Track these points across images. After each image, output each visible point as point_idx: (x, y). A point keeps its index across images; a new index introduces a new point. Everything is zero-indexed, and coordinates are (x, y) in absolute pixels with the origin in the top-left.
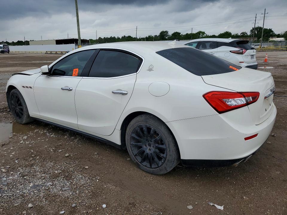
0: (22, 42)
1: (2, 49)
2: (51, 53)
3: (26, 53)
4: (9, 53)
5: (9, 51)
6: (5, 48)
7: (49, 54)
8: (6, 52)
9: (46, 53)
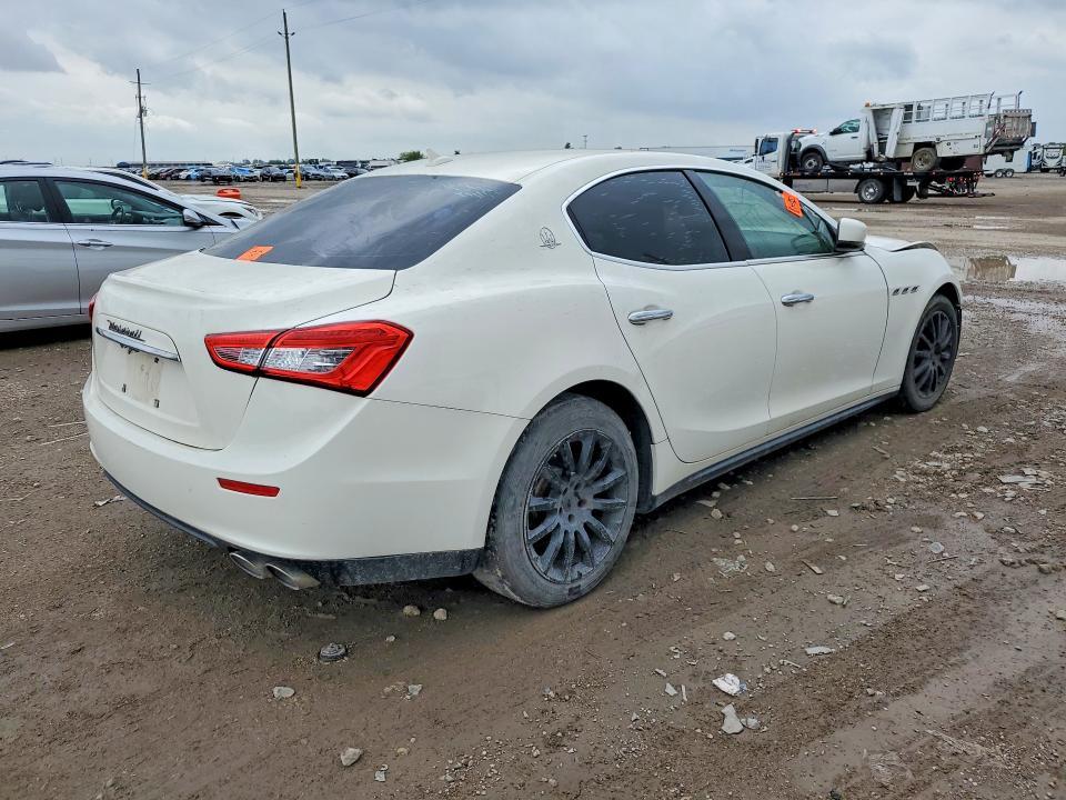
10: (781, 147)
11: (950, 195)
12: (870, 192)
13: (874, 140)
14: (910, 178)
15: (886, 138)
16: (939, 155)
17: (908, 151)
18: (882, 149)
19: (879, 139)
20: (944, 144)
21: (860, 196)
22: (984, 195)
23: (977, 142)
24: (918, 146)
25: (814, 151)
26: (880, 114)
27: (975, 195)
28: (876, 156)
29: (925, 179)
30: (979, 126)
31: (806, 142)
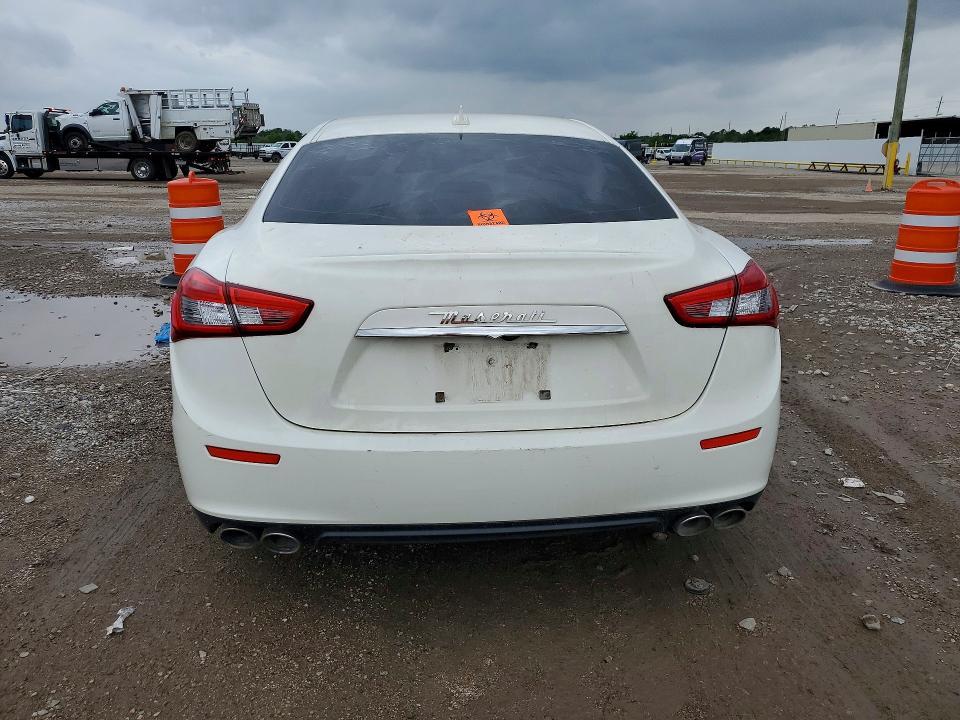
0: (776, 131)
1: (687, 153)
2: (827, 168)
3: (753, 165)
4: (703, 164)
5: (705, 158)
6: (697, 150)
7: (837, 172)
8: (697, 161)
9: (813, 167)
10: (36, 124)
11: (212, 172)
12: (142, 171)
13: (136, 123)
14: (177, 157)
15: (149, 121)
16: (198, 138)
17: (171, 134)
18: (147, 131)
19: (141, 122)
20: (201, 129)
21: (133, 174)
22: (238, 173)
23: (227, 128)
24: (179, 130)
25: (76, 130)
26: (138, 99)
27: (232, 172)
28: (142, 137)
29: (189, 158)
30: (226, 115)
31: (64, 121)
